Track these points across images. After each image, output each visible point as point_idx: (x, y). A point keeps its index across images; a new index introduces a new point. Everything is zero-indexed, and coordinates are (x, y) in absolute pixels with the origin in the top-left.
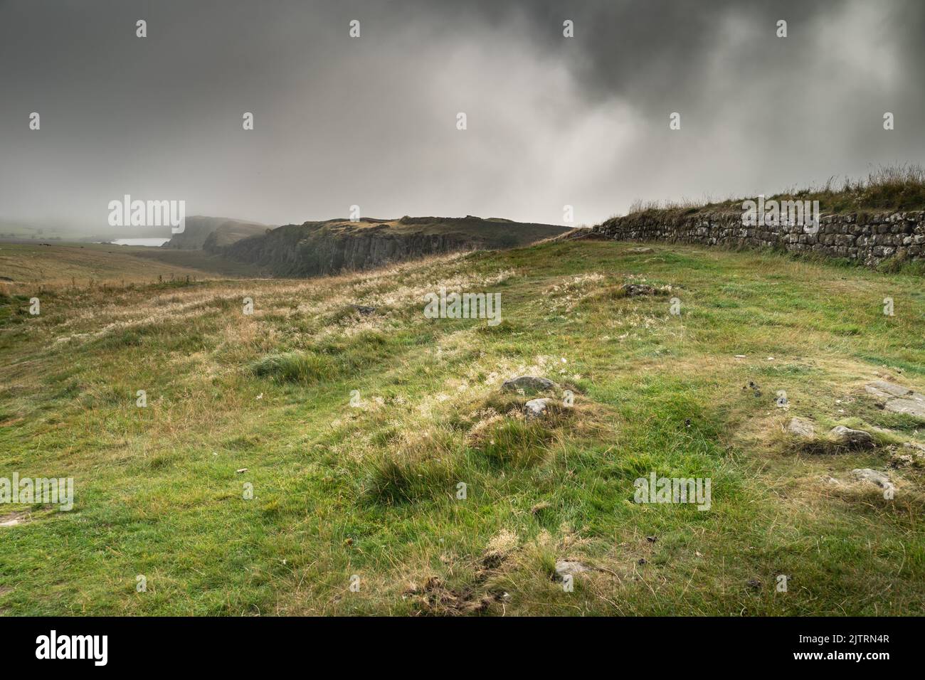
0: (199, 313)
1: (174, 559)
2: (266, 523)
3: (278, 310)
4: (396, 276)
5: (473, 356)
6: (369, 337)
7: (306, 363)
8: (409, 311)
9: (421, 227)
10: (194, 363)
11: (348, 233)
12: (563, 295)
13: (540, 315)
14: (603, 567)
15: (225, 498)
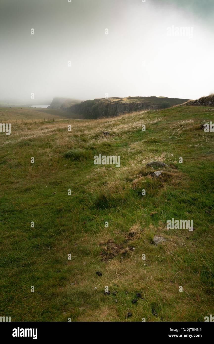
0: (51, 134)
1: (25, 226)
2: (58, 214)
3: (77, 133)
4: (120, 120)
5: (140, 152)
6: (105, 144)
7: (82, 153)
8: (121, 134)
9: (135, 100)
10: (46, 153)
11: (109, 103)
12: (177, 128)
13: (168, 136)
14: (171, 240)
15: (46, 204)
